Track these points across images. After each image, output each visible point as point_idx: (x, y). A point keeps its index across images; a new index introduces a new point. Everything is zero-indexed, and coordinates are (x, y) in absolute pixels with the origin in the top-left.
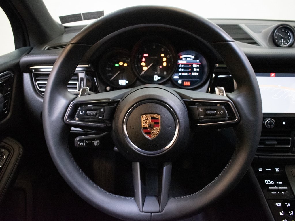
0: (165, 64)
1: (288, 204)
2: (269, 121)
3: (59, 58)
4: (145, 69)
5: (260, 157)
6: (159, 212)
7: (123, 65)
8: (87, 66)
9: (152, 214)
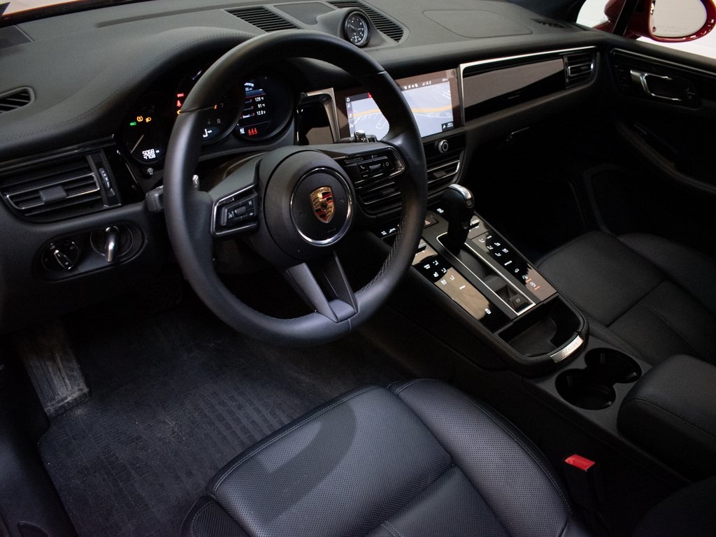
1: (436, 262)
5: (378, 215)
6: (355, 313)
7: (144, 120)
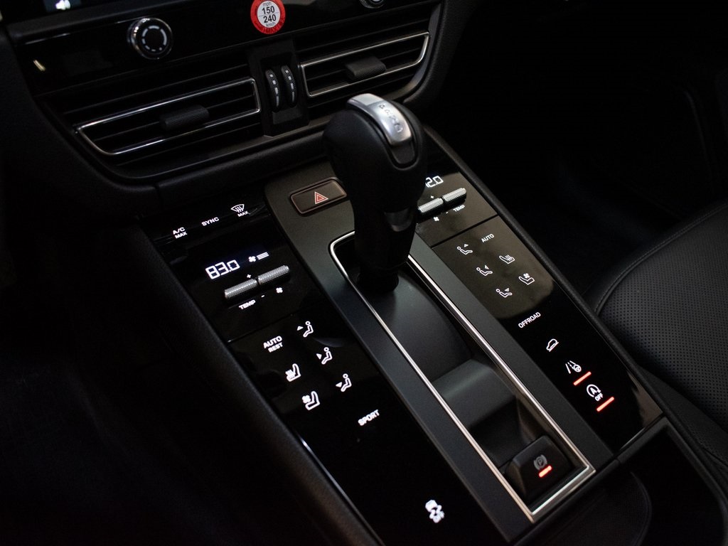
1: (305, 328)
2: (146, 31)
5: (163, 185)
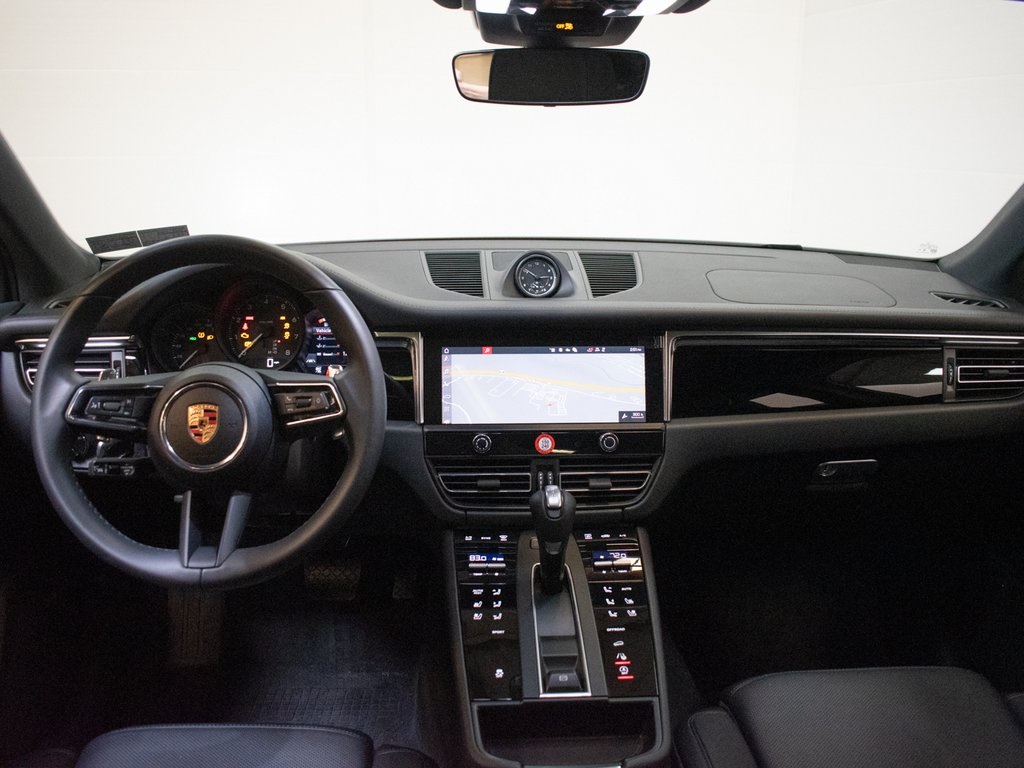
0: (287, 335)
2: (479, 439)
3: (59, 323)
4: (248, 344)
5: (469, 513)
6: (214, 567)
7: (206, 337)
8: (128, 338)
9: (204, 570)
